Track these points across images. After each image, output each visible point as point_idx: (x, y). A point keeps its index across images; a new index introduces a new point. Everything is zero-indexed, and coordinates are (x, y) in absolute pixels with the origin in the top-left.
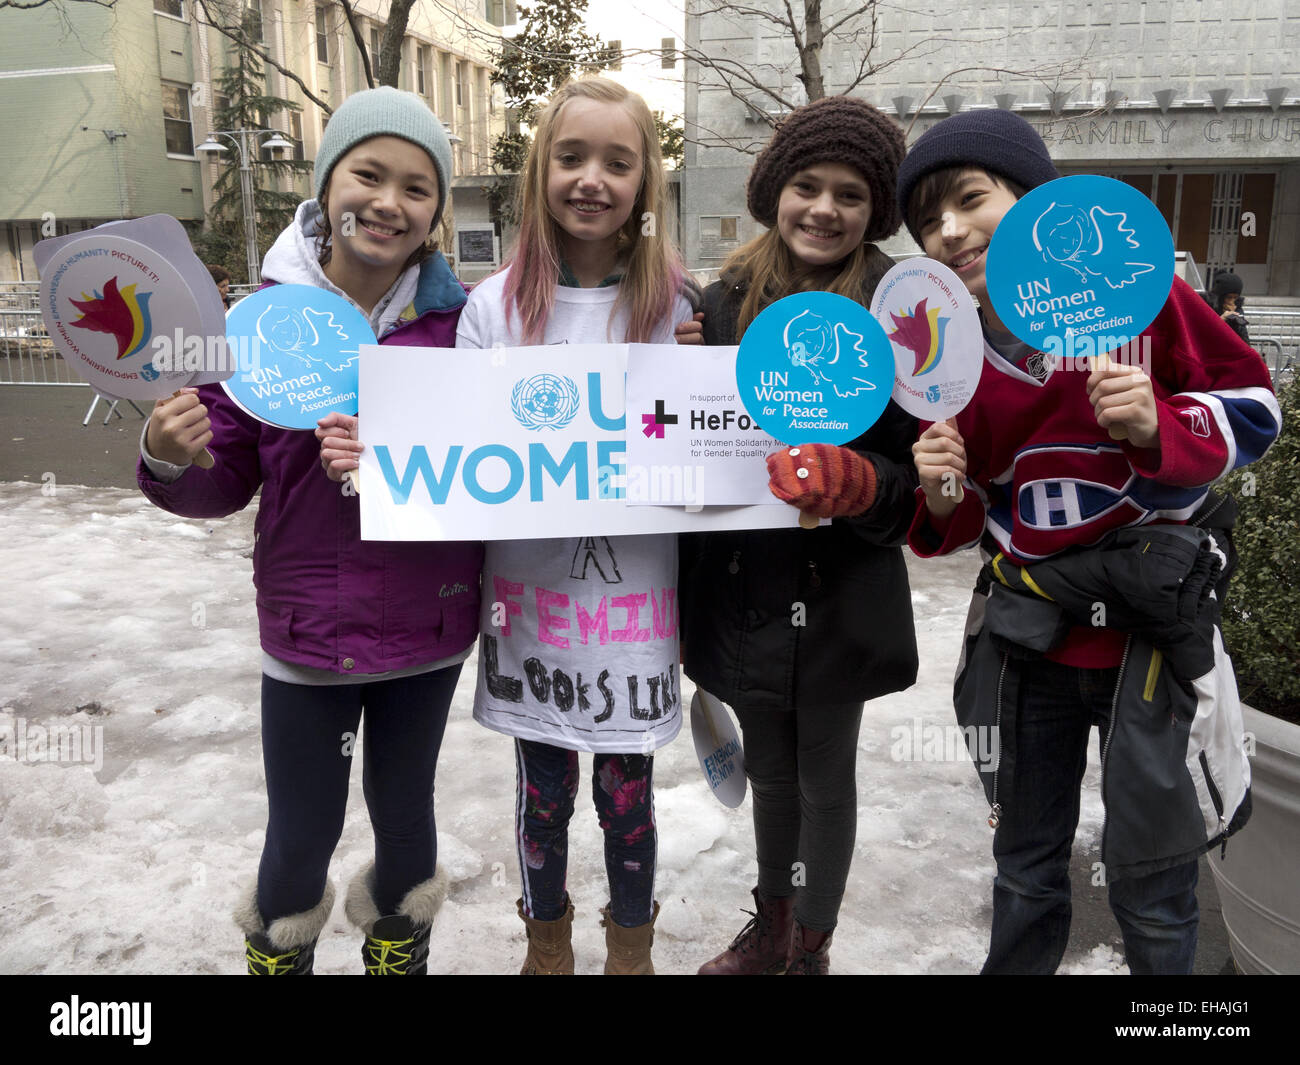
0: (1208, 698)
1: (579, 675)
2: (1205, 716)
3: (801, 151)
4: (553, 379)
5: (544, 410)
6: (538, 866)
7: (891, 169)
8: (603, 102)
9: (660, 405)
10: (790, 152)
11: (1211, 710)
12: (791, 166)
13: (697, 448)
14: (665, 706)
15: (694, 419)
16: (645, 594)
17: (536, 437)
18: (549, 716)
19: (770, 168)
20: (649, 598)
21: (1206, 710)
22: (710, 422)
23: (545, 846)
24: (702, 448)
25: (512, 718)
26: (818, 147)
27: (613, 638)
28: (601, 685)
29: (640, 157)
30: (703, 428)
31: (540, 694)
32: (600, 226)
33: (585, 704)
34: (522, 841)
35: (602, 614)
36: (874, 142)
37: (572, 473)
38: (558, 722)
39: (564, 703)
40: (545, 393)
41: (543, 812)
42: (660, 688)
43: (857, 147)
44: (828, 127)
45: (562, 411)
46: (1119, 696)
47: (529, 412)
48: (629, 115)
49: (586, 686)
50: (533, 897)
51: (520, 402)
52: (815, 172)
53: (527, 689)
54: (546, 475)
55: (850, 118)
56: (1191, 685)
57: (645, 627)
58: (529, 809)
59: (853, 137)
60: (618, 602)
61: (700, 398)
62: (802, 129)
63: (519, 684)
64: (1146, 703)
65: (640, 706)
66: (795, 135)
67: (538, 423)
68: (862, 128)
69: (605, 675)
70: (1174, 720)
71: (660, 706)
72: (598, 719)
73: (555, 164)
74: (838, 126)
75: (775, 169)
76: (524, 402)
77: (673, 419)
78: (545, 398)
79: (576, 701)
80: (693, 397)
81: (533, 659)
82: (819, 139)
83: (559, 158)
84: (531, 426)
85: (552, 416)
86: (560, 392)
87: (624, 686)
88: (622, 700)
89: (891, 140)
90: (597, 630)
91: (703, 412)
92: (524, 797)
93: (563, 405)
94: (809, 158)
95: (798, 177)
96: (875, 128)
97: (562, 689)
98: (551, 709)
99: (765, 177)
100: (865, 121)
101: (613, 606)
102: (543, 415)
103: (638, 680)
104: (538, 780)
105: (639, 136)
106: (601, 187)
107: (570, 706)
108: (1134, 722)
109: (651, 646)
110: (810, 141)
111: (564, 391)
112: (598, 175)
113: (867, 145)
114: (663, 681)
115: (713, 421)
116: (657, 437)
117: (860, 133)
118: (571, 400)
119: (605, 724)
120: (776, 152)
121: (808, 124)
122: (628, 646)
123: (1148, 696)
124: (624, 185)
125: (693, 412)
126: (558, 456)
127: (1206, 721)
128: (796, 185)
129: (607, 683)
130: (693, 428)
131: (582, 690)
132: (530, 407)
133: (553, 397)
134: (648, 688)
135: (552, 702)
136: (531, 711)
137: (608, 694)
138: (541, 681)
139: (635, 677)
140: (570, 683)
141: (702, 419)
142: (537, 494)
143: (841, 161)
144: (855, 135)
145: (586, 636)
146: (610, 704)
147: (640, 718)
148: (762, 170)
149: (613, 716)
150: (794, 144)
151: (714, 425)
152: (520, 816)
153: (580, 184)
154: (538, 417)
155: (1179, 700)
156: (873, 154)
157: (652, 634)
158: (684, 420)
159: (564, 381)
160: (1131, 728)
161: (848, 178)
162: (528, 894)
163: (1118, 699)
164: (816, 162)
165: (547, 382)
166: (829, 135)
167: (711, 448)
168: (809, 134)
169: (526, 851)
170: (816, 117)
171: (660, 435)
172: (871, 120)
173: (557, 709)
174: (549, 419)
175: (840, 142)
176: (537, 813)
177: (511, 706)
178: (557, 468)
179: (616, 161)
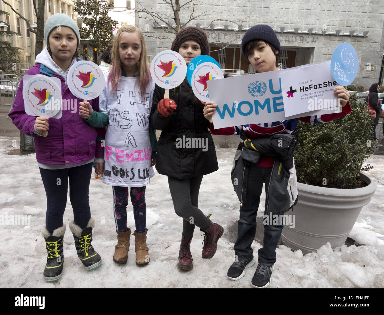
0: (292, 173)
1: (126, 169)
2: (292, 178)
3: (182, 38)
4: (259, 83)
5: (257, 91)
6: (119, 218)
7: (204, 41)
8: (130, 33)
9: (291, 88)
10: (180, 39)
11: (293, 176)
12: (181, 42)
13: (303, 97)
14: (147, 176)
15: (301, 89)
16: (143, 150)
17: (256, 98)
18: (118, 180)
19: (176, 44)
20: (144, 151)
21: (292, 177)
22: (306, 89)
23: (121, 213)
24: (304, 97)
25: (109, 180)
26: (187, 37)
27: (135, 160)
28: (132, 171)
29: (141, 45)
30: (304, 91)
31: (116, 174)
32: (133, 63)
33: (127, 176)
34: (115, 213)
35: (132, 155)
36: (199, 35)
37: (266, 107)
38: (120, 181)
39: (122, 176)
40: (257, 87)
41: (119, 204)
42: (145, 172)
43: (195, 36)
44: (188, 32)
45: (262, 91)
46: (272, 174)
47: (253, 92)
48: (137, 36)
49: (128, 172)
50: (118, 227)
51: (250, 90)
52: (186, 43)
53: (112, 173)
54: (259, 108)
55: (193, 30)
56: (289, 171)
57: (143, 158)
58: (116, 203)
59: (194, 34)
60: (136, 152)
61: (302, 83)
62: (182, 34)
63: (110, 172)
64: (278, 175)
65: (141, 176)
66: (181, 35)
67: (256, 95)
68: (196, 32)
69: (133, 169)
70: (285, 179)
71: (146, 176)
72: (131, 179)
73: (120, 49)
74: (190, 32)
75: (177, 44)
76: (252, 89)
77: (295, 91)
78: (257, 88)
79: (125, 175)
80: (300, 83)
81: (114, 166)
82: (187, 35)
83: (121, 47)
84: (254, 96)
85: (259, 92)
86: (261, 86)
87: (137, 171)
88: (137, 174)
89: (203, 35)
90: (131, 158)
91: (303, 87)
92: (115, 201)
93: (262, 89)
94: (185, 40)
95: (183, 45)
96: (199, 32)
97: (122, 173)
98: (119, 178)
99: (175, 46)
100: (197, 30)
101: (135, 153)
102: (257, 92)
103: (140, 170)
104: (118, 196)
105: (140, 40)
106: (132, 54)
107: (124, 177)
108: (275, 180)
109: (144, 162)
110: (184, 36)
111: (262, 86)
112: (131, 51)
113: (198, 35)
114: (146, 170)
115: (307, 89)
116: (291, 97)
117: (196, 33)
118: (264, 88)
119: (132, 180)
120: (177, 40)
121: (183, 33)
122: (138, 162)
123: (279, 174)
124: (137, 53)
125: (300, 88)
126: (262, 103)
127: (292, 179)
128: (182, 47)
129: (133, 171)
130: (301, 92)
131: (127, 173)
132: (253, 90)
133: (259, 87)
134: (143, 172)
135: (119, 176)
136: (113, 179)
137: (133, 173)
138: (116, 171)
139: (140, 169)
140: (124, 171)
141: (303, 89)
142: (257, 113)
143: (192, 40)
144: (195, 33)
145: (128, 160)
146: (134, 176)
147: (141, 179)
148: (174, 45)
149: (134, 178)
150: (181, 37)
151: (307, 90)
152: (114, 206)
153: (127, 54)
154: (256, 93)
155: (286, 174)
156: (200, 38)
157: (144, 159)
158: (298, 90)
159: (262, 82)
160: (275, 181)
161: (195, 43)
162: (117, 227)
163: (272, 175)
164: (187, 40)
165: (257, 83)
166: (189, 34)
167: (307, 96)
168: (184, 34)
169: (116, 215)
170: (185, 31)
171: (292, 96)
172: (198, 30)
173: (120, 177)
174: (259, 93)
175: (191, 35)
176: (118, 204)
177: (108, 177)
178: (262, 106)
179: (135, 47)
